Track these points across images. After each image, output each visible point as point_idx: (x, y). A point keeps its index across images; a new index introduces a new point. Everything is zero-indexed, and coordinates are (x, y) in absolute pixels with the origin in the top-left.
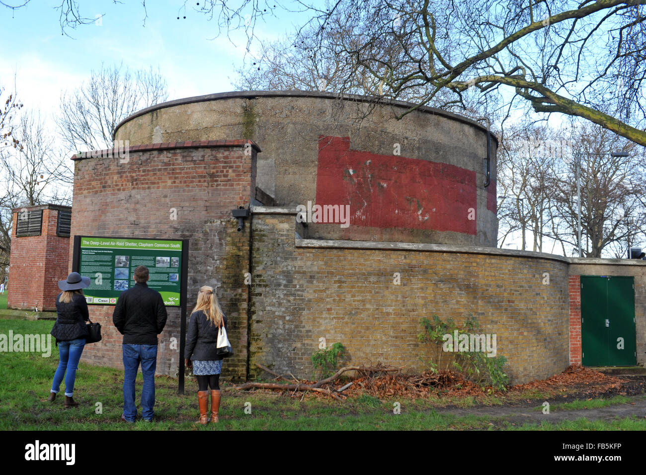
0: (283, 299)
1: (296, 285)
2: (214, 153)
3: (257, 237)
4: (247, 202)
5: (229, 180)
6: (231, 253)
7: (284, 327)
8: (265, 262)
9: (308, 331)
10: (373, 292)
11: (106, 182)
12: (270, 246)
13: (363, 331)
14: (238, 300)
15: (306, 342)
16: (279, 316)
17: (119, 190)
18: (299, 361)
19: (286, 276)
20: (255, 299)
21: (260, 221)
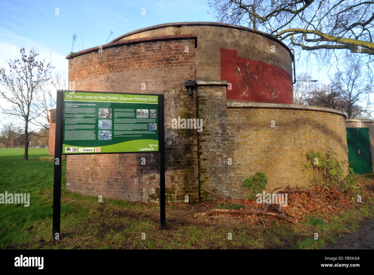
0: (221, 143)
1: (229, 133)
2: (168, 44)
3: (200, 102)
4: (193, 77)
5: (180, 62)
6: (184, 113)
7: (222, 163)
8: (207, 119)
9: (238, 165)
10: (277, 137)
11: (90, 70)
12: (210, 107)
13: (273, 163)
14: (191, 145)
15: (238, 172)
16: (219, 155)
17: (100, 74)
18: (234, 185)
19: (222, 127)
20: (202, 144)
21: (202, 91)
